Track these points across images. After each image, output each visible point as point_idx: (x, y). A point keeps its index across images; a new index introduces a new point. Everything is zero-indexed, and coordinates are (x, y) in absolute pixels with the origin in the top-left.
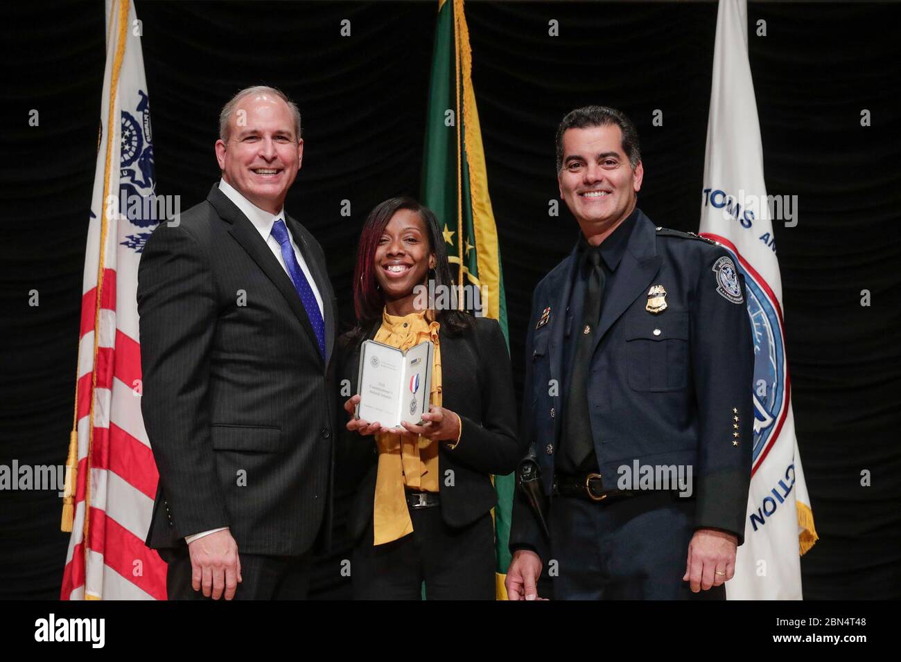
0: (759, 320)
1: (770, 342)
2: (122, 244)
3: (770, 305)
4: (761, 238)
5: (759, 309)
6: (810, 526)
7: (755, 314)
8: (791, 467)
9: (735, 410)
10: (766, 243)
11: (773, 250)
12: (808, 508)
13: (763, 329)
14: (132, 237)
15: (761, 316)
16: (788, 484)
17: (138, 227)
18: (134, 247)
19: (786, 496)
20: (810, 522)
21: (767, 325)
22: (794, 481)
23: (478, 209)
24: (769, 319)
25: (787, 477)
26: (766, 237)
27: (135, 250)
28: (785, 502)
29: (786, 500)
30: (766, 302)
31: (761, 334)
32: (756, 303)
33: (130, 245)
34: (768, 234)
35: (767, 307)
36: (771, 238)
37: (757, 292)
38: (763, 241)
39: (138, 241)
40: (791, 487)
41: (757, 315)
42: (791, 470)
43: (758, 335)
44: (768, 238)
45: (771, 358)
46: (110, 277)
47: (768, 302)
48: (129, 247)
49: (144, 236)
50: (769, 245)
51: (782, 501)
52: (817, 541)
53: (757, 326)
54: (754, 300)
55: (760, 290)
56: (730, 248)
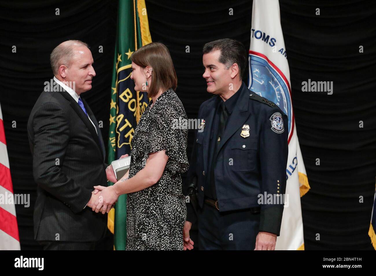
0: (279, 90)
1: (284, 100)
3: (284, 83)
5: (278, 85)
6: (306, 183)
7: (277, 88)
8: (296, 158)
9: (278, 181)
10: (282, 53)
11: (285, 56)
12: (305, 175)
13: (281, 95)
15: (280, 89)
16: (294, 166)
19: (293, 172)
20: (306, 181)
21: (283, 92)
22: (297, 164)
23: (145, 39)
24: (283, 89)
25: (293, 163)
26: (281, 51)
28: (292, 175)
29: (293, 174)
30: (282, 82)
31: (279, 97)
32: (277, 82)
34: (283, 49)
36: (284, 50)
37: (277, 77)
38: (280, 52)
40: (295, 167)
41: (278, 88)
42: (295, 160)
43: (279, 98)
44: (283, 51)
45: (285, 108)
50: (283, 54)
51: (291, 174)
52: (310, 189)
53: (278, 94)
54: (276, 81)
55: (279, 76)
56: (264, 58)
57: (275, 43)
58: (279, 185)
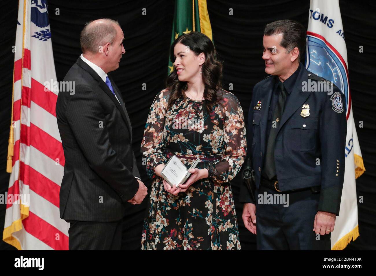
1: (341, 82)
2: (32, 36)
4: (337, 32)
5: (336, 67)
6: (361, 165)
7: (334, 69)
8: (352, 140)
9: (338, 161)
10: (340, 34)
11: (343, 38)
13: (338, 76)
14: (37, 33)
15: (337, 70)
16: (349, 148)
17: (40, 28)
18: (38, 37)
19: (348, 154)
20: (361, 163)
21: (340, 74)
22: (352, 146)
23: (203, 18)
24: (341, 71)
25: (349, 144)
26: (339, 32)
27: (38, 39)
28: (348, 157)
30: (339, 63)
31: (336, 78)
32: (334, 64)
33: (36, 37)
34: (341, 31)
35: (340, 65)
36: (342, 32)
37: (335, 58)
38: (338, 34)
39: (40, 34)
40: (351, 149)
42: (351, 142)
43: (336, 79)
46: (27, 53)
47: (340, 63)
48: (36, 38)
49: (43, 32)
50: (341, 36)
52: (365, 171)
53: (335, 75)
54: (333, 62)
55: (336, 57)
56: (322, 39)
57: (333, 24)
58: (338, 164)
